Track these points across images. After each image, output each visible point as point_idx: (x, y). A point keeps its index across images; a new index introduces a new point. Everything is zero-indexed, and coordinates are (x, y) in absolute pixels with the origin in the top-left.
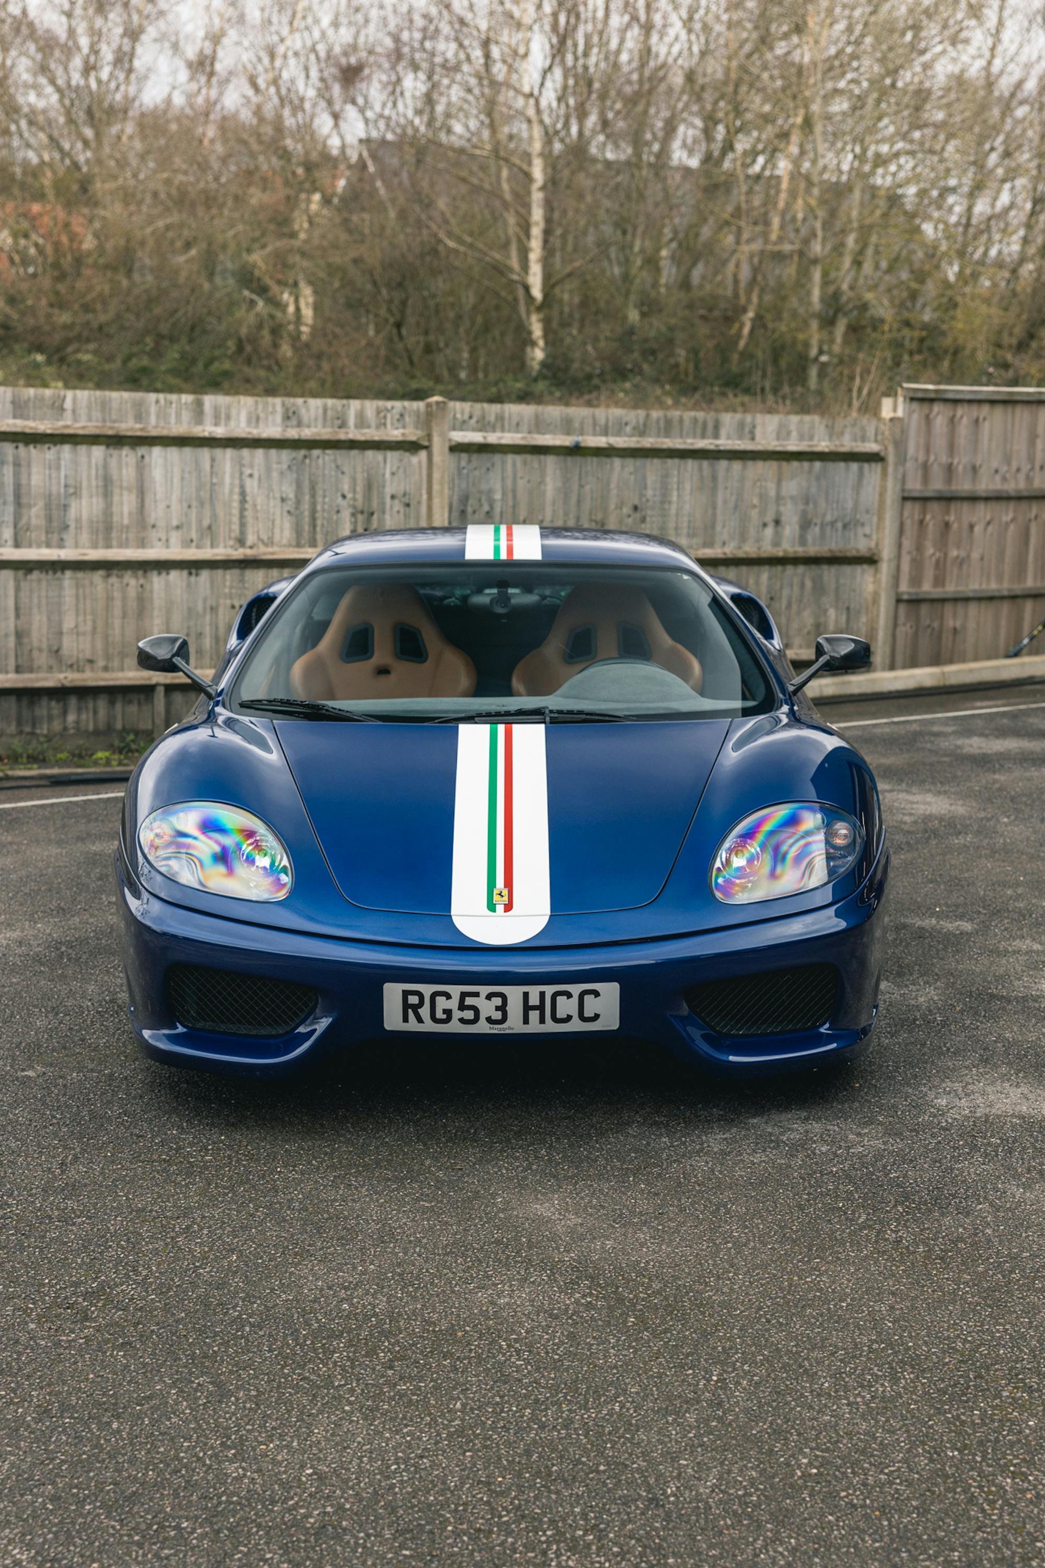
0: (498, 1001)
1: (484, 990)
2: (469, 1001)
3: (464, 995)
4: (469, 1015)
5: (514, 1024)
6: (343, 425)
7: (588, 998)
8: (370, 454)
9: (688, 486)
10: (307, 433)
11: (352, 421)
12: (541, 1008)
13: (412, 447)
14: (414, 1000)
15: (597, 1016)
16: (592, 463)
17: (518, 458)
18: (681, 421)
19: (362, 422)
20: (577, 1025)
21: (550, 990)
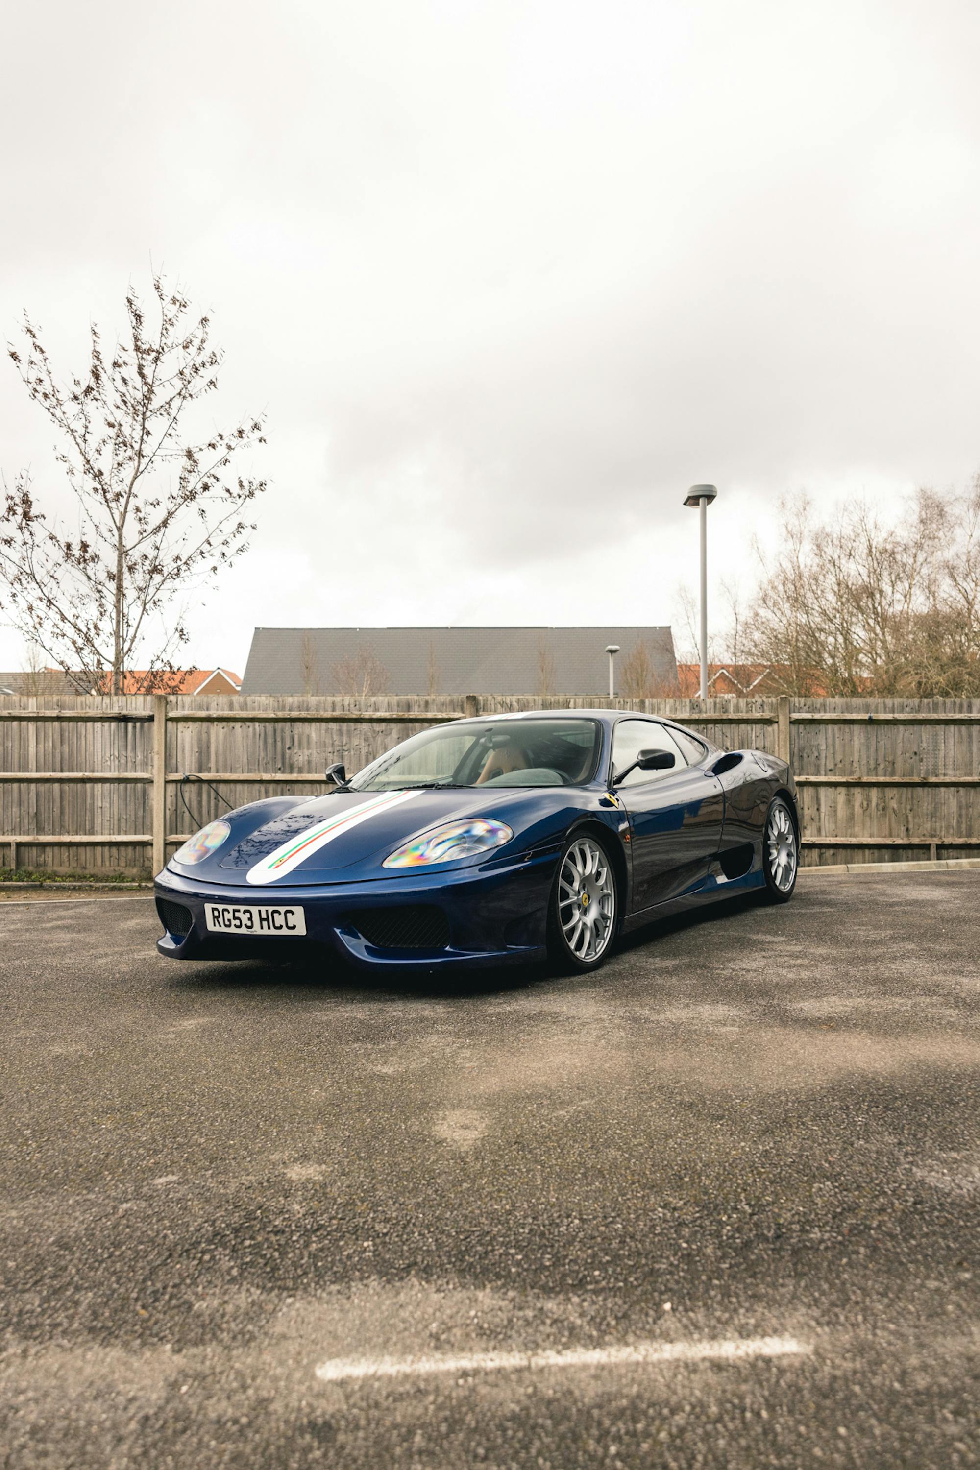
0: (248, 915)
1: (242, 908)
2: (237, 914)
3: (235, 911)
4: (237, 922)
5: (257, 930)
6: (726, 711)
7: (289, 915)
8: (743, 726)
9: (951, 741)
10: (704, 716)
11: (731, 709)
12: (267, 919)
13: (769, 722)
14: (216, 913)
15: (294, 927)
16: (884, 729)
17: (836, 727)
18: (944, 703)
19: (737, 709)
20: (285, 932)
21: (271, 909)
